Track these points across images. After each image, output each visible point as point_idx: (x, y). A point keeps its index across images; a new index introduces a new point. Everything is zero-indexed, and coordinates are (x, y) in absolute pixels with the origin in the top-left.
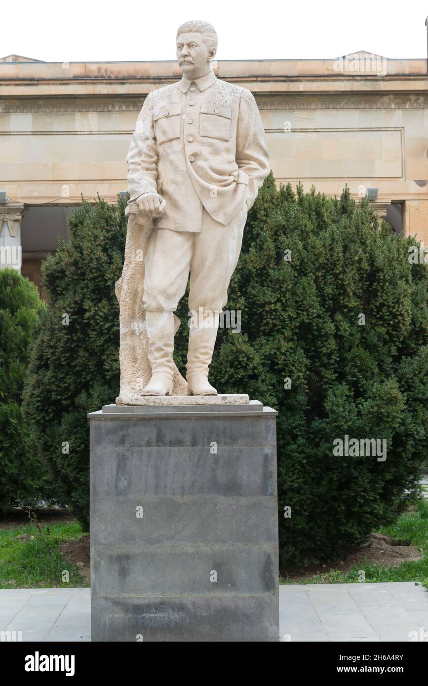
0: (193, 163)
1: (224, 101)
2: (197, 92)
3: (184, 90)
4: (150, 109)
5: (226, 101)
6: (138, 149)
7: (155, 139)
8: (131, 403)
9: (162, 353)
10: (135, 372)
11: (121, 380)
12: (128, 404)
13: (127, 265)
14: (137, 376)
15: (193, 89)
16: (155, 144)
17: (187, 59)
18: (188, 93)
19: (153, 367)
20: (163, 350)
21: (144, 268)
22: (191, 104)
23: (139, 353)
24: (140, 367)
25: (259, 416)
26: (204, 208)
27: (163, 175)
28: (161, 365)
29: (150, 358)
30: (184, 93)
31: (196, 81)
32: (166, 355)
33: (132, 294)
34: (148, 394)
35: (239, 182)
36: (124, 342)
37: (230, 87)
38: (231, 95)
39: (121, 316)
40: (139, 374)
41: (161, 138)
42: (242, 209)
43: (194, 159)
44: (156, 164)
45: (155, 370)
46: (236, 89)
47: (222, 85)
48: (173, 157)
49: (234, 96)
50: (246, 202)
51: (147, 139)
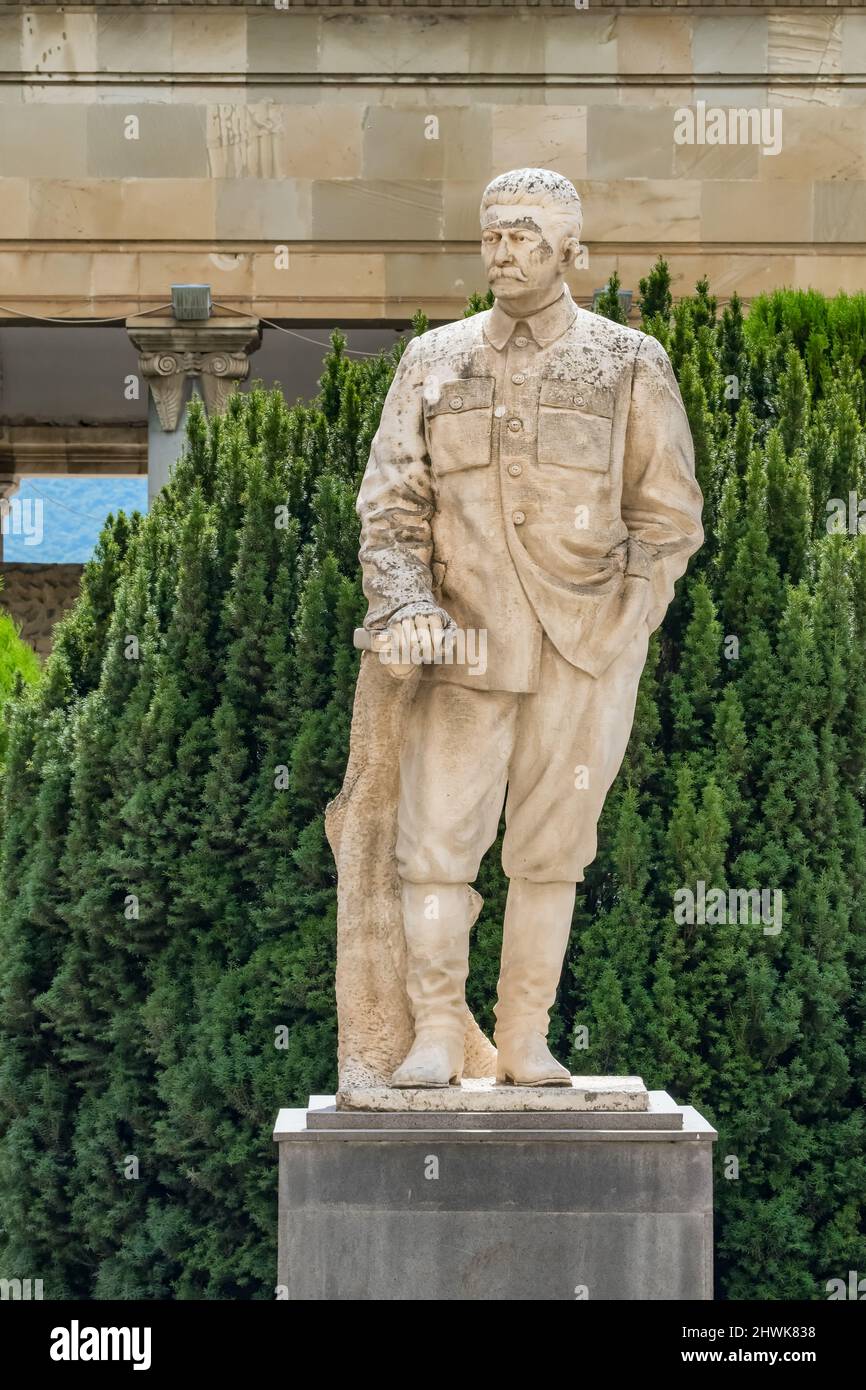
0: (522, 529)
1: (595, 373)
2: (533, 348)
3: (500, 342)
4: (415, 386)
5: (600, 374)
6: (387, 484)
7: (426, 459)
8: (373, 1105)
9: (441, 983)
10: (374, 1027)
11: (340, 1044)
12: (365, 1109)
13: (356, 765)
14: (380, 1035)
15: (521, 340)
16: (429, 473)
17: (508, 271)
18: (510, 350)
19: (420, 1015)
20: (443, 974)
21: (398, 775)
22: (517, 381)
23: (386, 981)
24: (386, 1013)
25: (672, 1142)
26: (544, 634)
27: (446, 552)
28: (437, 1010)
29: (413, 992)
30: (498, 351)
31: (531, 322)
32: (448, 988)
33: (368, 838)
34: (410, 1083)
35: (630, 572)
36: (347, 953)
37: (612, 332)
38: (613, 356)
39: (342, 889)
40: (385, 1031)
41: (442, 460)
42: (635, 637)
43: (523, 518)
44: (429, 522)
45: (424, 1024)
46: (626, 340)
47: (592, 329)
48: (472, 511)
49: (621, 358)
50: (647, 620)
51: (409, 459)
